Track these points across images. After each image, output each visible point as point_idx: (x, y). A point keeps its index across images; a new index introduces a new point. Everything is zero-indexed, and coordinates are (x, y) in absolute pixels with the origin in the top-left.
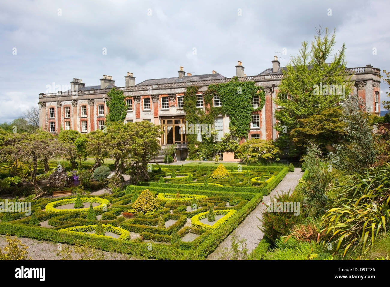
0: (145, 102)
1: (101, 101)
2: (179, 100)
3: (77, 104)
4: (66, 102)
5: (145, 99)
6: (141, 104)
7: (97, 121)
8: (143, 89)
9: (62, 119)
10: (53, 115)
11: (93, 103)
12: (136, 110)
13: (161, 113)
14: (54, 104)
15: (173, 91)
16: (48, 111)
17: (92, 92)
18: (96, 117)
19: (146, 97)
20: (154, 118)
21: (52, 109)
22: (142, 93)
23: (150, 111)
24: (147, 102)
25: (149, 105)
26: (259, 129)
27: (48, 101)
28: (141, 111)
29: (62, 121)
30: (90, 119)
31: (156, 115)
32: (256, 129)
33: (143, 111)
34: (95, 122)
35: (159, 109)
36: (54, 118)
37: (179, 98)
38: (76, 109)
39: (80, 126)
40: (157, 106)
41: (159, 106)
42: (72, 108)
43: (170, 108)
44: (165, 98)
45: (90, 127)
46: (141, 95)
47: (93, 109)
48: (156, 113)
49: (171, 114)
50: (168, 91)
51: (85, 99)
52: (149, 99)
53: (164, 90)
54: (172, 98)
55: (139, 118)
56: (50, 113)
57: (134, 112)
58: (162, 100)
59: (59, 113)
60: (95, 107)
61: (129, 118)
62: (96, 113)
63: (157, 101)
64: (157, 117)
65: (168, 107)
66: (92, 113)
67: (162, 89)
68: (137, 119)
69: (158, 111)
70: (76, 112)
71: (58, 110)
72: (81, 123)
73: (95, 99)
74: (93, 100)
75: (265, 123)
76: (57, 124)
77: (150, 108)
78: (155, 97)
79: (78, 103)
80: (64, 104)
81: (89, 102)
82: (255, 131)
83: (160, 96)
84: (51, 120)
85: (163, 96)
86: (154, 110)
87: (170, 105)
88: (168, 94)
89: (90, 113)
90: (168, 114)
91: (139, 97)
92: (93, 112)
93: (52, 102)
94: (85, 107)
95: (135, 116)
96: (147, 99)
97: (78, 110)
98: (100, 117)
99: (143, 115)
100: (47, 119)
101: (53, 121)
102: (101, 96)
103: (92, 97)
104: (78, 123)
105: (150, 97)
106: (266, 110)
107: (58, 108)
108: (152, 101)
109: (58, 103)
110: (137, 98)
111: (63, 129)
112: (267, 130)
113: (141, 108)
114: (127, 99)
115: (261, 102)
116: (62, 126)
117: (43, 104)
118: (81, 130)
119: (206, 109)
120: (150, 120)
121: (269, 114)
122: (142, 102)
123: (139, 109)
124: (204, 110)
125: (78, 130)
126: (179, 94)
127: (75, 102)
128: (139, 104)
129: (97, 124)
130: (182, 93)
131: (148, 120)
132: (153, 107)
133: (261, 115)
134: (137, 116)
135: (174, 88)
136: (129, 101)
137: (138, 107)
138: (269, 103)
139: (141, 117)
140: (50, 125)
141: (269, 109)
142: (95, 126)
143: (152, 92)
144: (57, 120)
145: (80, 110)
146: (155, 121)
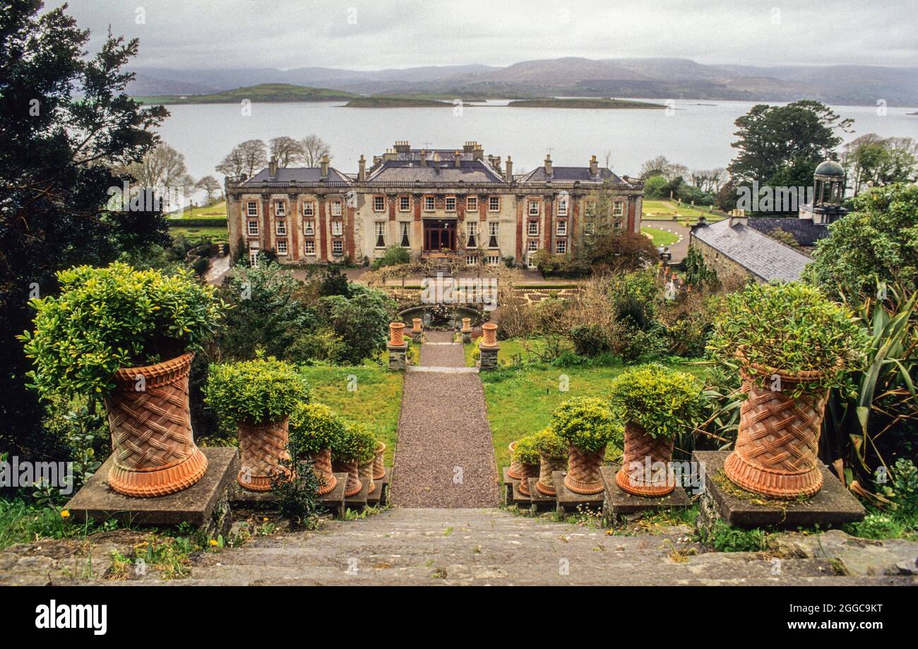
0: (402, 202)
1: (336, 197)
2: (448, 202)
3: (297, 198)
4: (278, 194)
5: (402, 199)
6: (397, 204)
9: (272, 217)
10: (255, 212)
12: (390, 211)
13: (423, 215)
14: (256, 198)
15: (441, 191)
16: (244, 206)
18: (329, 217)
19: (404, 196)
20: (415, 220)
22: (398, 191)
23: (409, 212)
24: (405, 202)
25: (408, 205)
26: (537, 236)
27: (245, 192)
28: (397, 212)
29: (271, 220)
30: (318, 219)
32: (534, 236)
33: (399, 212)
34: (328, 223)
35: (422, 211)
36: (255, 215)
37: (447, 199)
38: (296, 206)
39: (302, 227)
40: (420, 208)
41: (422, 207)
42: (289, 204)
43: (435, 210)
44: (430, 198)
45: (319, 230)
46: (397, 193)
47: (324, 207)
48: (417, 217)
49: (436, 217)
50: (435, 191)
51: (312, 193)
52: (408, 198)
53: (428, 189)
54: (439, 199)
56: (248, 208)
57: (387, 213)
58: (425, 200)
59: (266, 210)
60: (327, 205)
61: (379, 220)
62: (329, 211)
63: (419, 201)
64: (419, 219)
65: (433, 209)
66: (322, 212)
67: (425, 188)
69: (420, 213)
70: (296, 209)
71: (264, 205)
72: (303, 223)
73: (329, 194)
74: (325, 194)
77: (408, 208)
78: (416, 197)
79: (300, 198)
81: (318, 198)
82: (533, 238)
83: (424, 196)
84: (252, 220)
85: (427, 196)
86: (415, 211)
87: (436, 207)
88: (435, 194)
89: (320, 211)
90: (433, 217)
91: (395, 195)
92: (324, 210)
93: (252, 194)
94: (309, 203)
95: (388, 218)
96: (405, 198)
97: (299, 207)
98: (334, 217)
99: (400, 217)
100: (244, 218)
101: (255, 220)
102: (336, 190)
103: (322, 191)
104: (299, 223)
105: (411, 196)
106: (546, 218)
107: (263, 202)
108: (412, 201)
109: (266, 197)
110: (392, 196)
111: (272, 231)
112: (545, 237)
113: (396, 208)
114: (376, 196)
115: (540, 210)
116: (272, 227)
117: (237, 197)
118: (303, 232)
119: (481, 213)
120: (409, 223)
121: (548, 221)
122: (398, 202)
123: (394, 209)
124: (478, 214)
125: (300, 232)
126: (449, 194)
127: (294, 197)
128: (394, 203)
129: (331, 225)
130: (452, 194)
131: (405, 223)
132: (413, 208)
133: (540, 223)
134: (392, 217)
135: (443, 188)
136: (379, 198)
137: (393, 207)
138: (549, 210)
139: (396, 220)
140: (249, 225)
141: (549, 217)
142: (328, 227)
143: (413, 190)
144: (262, 218)
145: (302, 206)
146: (416, 224)
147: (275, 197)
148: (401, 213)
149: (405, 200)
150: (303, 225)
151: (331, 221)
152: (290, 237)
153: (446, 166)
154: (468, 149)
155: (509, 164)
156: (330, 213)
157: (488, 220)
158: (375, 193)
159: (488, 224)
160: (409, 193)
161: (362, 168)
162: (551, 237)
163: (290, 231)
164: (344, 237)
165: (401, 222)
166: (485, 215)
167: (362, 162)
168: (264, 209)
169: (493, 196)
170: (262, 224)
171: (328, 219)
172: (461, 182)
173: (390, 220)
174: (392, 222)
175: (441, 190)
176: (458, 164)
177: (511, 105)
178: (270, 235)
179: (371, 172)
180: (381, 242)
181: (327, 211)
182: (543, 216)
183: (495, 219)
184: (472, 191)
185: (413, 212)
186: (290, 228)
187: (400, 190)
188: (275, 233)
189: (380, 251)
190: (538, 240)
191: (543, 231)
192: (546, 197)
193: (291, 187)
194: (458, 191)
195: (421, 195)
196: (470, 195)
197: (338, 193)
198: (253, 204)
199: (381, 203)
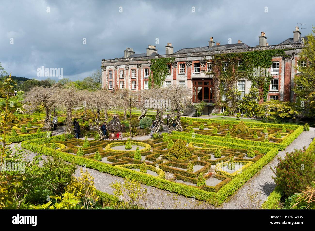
1: (146, 66)
2: (208, 66)
3: (128, 68)
4: (121, 66)
5: (181, 65)
6: (177, 68)
7: (143, 81)
8: (180, 56)
9: (118, 79)
10: (111, 76)
11: (141, 67)
12: (173, 73)
13: (193, 76)
14: (112, 68)
16: (108, 73)
17: (140, 58)
18: (143, 78)
19: (182, 63)
20: (188, 80)
21: (111, 72)
22: (178, 60)
23: (184, 74)
24: (182, 67)
25: (184, 69)
26: (277, 92)
27: (108, 65)
28: (177, 74)
30: (138, 80)
31: (189, 78)
32: (275, 92)
33: (179, 74)
34: (142, 82)
35: (192, 73)
36: (112, 78)
37: (208, 64)
38: (128, 72)
39: (130, 84)
40: (190, 70)
41: (192, 70)
42: (125, 71)
43: (201, 72)
44: (197, 64)
45: (138, 86)
46: (178, 62)
47: (140, 72)
49: (201, 77)
50: (200, 58)
51: (135, 64)
52: (184, 65)
53: (196, 57)
54: (202, 64)
55: (176, 80)
56: (109, 74)
57: (172, 75)
58: (194, 65)
59: (116, 75)
60: (142, 70)
61: (167, 79)
62: (143, 75)
63: (190, 66)
64: (190, 79)
65: (199, 71)
66: (139, 75)
67: (194, 56)
68: (174, 80)
69: (190, 74)
70: (128, 74)
71: (115, 72)
72: (131, 82)
73: (142, 64)
74: (141, 64)
75: (283, 86)
76: (114, 83)
77: (184, 72)
78: (189, 63)
79: (130, 67)
80: (119, 68)
81: (137, 67)
82: (274, 93)
83: (193, 62)
84: (110, 80)
85: (195, 62)
86: (188, 73)
87: (201, 70)
88: (200, 61)
89: (138, 75)
90: (199, 77)
93: (111, 66)
94: (134, 70)
95: (172, 78)
97: (129, 73)
98: (145, 78)
99: (179, 77)
100: (107, 79)
101: (112, 80)
103: (139, 62)
104: (129, 82)
105: (185, 63)
106: (285, 76)
108: (186, 66)
109: (116, 67)
110: (175, 63)
112: (285, 92)
113: (177, 71)
115: (280, 68)
116: (118, 85)
117: (105, 68)
120: (184, 81)
125: (130, 88)
127: (127, 66)
130: (211, 60)
132: (187, 71)
135: (205, 56)
136: (168, 66)
137: (175, 71)
138: (289, 68)
139: (177, 79)
140: (109, 83)
141: (288, 74)
142: (142, 85)
143: (187, 59)
144: (114, 79)
145: (131, 72)
146: (188, 82)
148: (180, 75)
157: (237, 79)
159: (237, 82)
160: (184, 61)
162: (290, 92)
163: (125, 87)
165: (180, 81)
175: (203, 57)
182: (283, 74)
190: (279, 95)
195: (191, 61)
197: (147, 63)
199: (169, 69)
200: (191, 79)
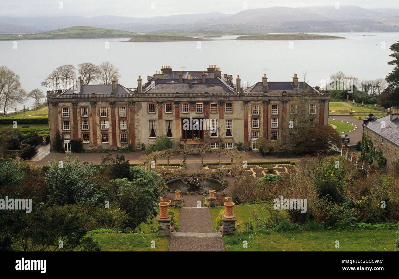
0: (167, 107)
1: (122, 104)
2: (197, 107)
4: (83, 103)
5: (167, 105)
6: (163, 108)
9: (79, 118)
11: (115, 105)
12: (159, 113)
13: (182, 115)
14: (68, 105)
15: (193, 100)
16: (60, 111)
17: (113, 96)
19: (168, 103)
20: (176, 119)
23: (171, 114)
24: (169, 107)
25: (171, 109)
26: (258, 128)
27: (61, 101)
28: (163, 114)
29: (78, 120)
30: (111, 119)
31: (178, 118)
32: (256, 128)
34: (117, 122)
35: (180, 112)
36: (68, 117)
37: (197, 105)
38: (95, 110)
39: (99, 125)
40: (179, 111)
41: (180, 110)
42: (90, 109)
43: (189, 112)
45: (111, 126)
46: (164, 102)
47: (114, 111)
48: (177, 117)
50: (189, 99)
51: (105, 101)
52: (171, 105)
53: (185, 98)
54: (192, 105)
56: (63, 112)
57: (157, 115)
58: (182, 106)
59: (75, 113)
60: (117, 109)
61: (151, 119)
63: (179, 107)
65: (187, 111)
67: (183, 97)
69: (179, 114)
70: (95, 113)
71: (73, 110)
73: (117, 102)
74: (115, 102)
75: (262, 124)
77: (171, 111)
81: (109, 104)
84: (65, 120)
85: (184, 103)
86: (176, 113)
87: (190, 110)
88: (188, 102)
89: (111, 113)
90: (188, 117)
91: (162, 103)
92: (114, 113)
93: (65, 102)
94: (104, 109)
96: (169, 105)
97: (97, 111)
98: (121, 117)
99: (165, 117)
100: (60, 118)
101: (67, 120)
102: (122, 99)
103: (113, 100)
104: (98, 122)
105: (173, 103)
106: (264, 116)
107: (73, 108)
108: (173, 106)
109: (75, 104)
110: (160, 103)
111: (79, 127)
112: (264, 129)
114: (150, 103)
115: (260, 111)
116: (79, 125)
117: (55, 105)
118: (100, 128)
119: (220, 114)
120: (172, 121)
121: (266, 119)
122: (165, 107)
123: (162, 112)
124: (218, 114)
125: (98, 128)
126: (198, 102)
127: (94, 104)
128: (161, 108)
129: (119, 123)
130: (200, 101)
131: (169, 121)
132: (174, 111)
133: (260, 119)
134: (160, 117)
135: (194, 97)
136: (152, 105)
137: (161, 111)
138: (266, 111)
139: (163, 119)
140: (63, 123)
141: (266, 115)
142: (117, 125)
143: (174, 99)
144: (72, 118)
145: (100, 111)
146: (176, 122)
147: (81, 104)
148: (166, 115)
149: (169, 106)
150: (100, 123)
151: (119, 121)
152: (91, 131)
153: (196, 82)
154: (211, 70)
155: (238, 80)
156: (119, 115)
157: (225, 118)
158: (149, 101)
159: (225, 121)
160: (171, 101)
161: (140, 85)
162: (267, 129)
163: (91, 127)
164: (128, 131)
165: (167, 121)
166: (223, 115)
167: (140, 80)
168: (74, 113)
169: (228, 102)
170: (72, 123)
171: (117, 119)
172: (206, 93)
173: (159, 119)
174: (160, 120)
175: (193, 98)
176: (204, 81)
177: (238, 39)
178: (77, 130)
179: (146, 87)
180: (153, 134)
181: (116, 114)
182: (262, 115)
183: (230, 118)
184: (214, 99)
185: (174, 113)
186: (91, 125)
187: (165, 99)
188: (81, 128)
189: (153, 140)
190: (259, 131)
191: (262, 125)
192: (263, 102)
193: (92, 98)
194: (205, 99)
195: (180, 102)
196: (212, 101)
197: (124, 101)
198: (66, 109)
199: (153, 108)
200: (179, 119)
